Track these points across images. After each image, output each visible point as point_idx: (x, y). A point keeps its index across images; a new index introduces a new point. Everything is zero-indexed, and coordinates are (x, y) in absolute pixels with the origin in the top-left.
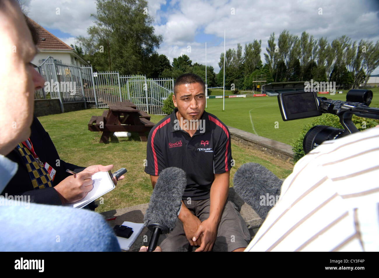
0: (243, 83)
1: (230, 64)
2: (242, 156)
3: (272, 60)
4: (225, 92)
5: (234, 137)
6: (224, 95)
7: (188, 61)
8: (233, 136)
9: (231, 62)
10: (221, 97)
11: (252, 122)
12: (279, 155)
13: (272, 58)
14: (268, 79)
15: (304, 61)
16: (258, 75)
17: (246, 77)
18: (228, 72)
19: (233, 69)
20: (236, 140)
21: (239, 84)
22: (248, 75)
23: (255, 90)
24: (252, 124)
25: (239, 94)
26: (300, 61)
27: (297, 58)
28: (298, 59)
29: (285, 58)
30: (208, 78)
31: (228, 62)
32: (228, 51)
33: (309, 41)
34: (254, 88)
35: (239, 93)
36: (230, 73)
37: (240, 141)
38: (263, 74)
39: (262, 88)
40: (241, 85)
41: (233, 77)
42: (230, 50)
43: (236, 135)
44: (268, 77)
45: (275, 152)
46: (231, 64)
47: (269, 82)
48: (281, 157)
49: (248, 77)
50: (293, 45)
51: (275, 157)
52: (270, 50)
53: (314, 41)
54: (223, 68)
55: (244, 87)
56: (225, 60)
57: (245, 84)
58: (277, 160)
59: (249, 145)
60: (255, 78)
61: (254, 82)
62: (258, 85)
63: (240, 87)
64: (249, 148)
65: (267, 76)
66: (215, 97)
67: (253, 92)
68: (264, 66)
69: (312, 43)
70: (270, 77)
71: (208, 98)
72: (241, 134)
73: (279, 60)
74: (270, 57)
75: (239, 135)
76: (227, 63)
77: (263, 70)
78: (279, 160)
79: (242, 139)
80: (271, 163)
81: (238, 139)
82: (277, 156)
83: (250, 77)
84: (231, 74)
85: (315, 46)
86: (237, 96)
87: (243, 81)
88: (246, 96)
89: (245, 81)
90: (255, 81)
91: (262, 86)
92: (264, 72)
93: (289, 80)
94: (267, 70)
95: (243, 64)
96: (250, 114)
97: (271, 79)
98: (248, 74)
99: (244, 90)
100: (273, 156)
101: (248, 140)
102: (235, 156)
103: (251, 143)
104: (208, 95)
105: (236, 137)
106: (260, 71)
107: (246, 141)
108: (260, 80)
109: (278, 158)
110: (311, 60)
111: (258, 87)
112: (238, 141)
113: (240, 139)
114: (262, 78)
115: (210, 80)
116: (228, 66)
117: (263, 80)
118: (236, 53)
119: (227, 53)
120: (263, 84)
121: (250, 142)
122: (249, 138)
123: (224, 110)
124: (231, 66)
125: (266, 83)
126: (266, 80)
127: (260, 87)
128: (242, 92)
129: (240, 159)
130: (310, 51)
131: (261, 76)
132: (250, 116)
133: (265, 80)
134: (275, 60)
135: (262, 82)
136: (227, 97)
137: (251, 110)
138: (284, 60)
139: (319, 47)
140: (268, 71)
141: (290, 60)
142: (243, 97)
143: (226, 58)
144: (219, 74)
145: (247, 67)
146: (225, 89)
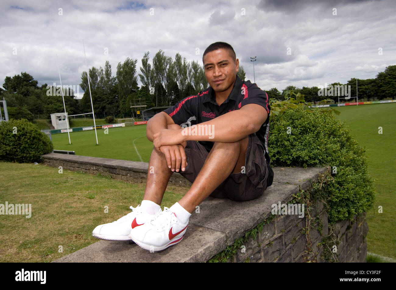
0: (119, 110)
1: (96, 86)
2: (136, 192)
3: (148, 81)
4: (96, 122)
5: (119, 171)
6: (95, 126)
7: (30, 82)
8: (117, 170)
9: (98, 84)
10: (92, 128)
11: (138, 154)
12: (181, 181)
13: (148, 79)
14: (147, 103)
15: (182, 83)
16: (136, 99)
17: (121, 102)
18: (97, 96)
19: (102, 91)
20: (122, 175)
21: (114, 110)
22: (123, 100)
23: (135, 116)
24: (140, 156)
25: (116, 123)
26: (178, 84)
27: (174, 80)
28: (176, 82)
29: (162, 80)
30: (67, 103)
31: (94, 83)
32: (91, 69)
33: (183, 63)
34: (133, 114)
35: (116, 121)
36: (99, 96)
37: (129, 175)
38: (141, 97)
39: (143, 114)
40: (116, 111)
41: (104, 101)
42: (94, 69)
43: (122, 167)
44: (148, 101)
45: (176, 178)
46: (98, 85)
47: (150, 107)
48: (184, 184)
49: (123, 102)
50: (168, 67)
51: (177, 185)
52: (145, 71)
53: (187, 64)
54: (88, 90)
55: (120, 114)
56: (90, 81)
57: (122, 110)
58: (180, 188)
59: (141, 178)
60: (133, 103)
61: (132, 108)
62: (138, 110)
63: (116, 114)
64: (142, 183)
65: (146, 100)
66: (81, 129)
67: (133, 119)
68: (140, 88)
69: (186, 65)
70: (149, 102)
71: (71, 130)
72: (129, 166)
73: (156, 82)
74: (145, 79)
75: (126, 166)
76: (93, 85)
77: (140, 93)
78: (183, 188)
79: (130, 172)
80: (174, 193)
81: (124, 173)
82: (179, 184)
83: (126, 102)
84: (100, 98)
85: (189, 69)
86: (114, 126)
87: (118, 107)
88: (125, 125)
89: (121, 106)
90: (132, 106)
91: (142, 112)
92: (142, 96)
93: (171, 104)
94: (145, 93)
95: (114, 86)
96: (134, 145)
97: (152, 104)
98: (123, 98)
99: (122, 118)
100: (175, 184)
101: (139, 171)
102: (125, 194)
103: (145, 174)
104: (70, 127)
105: (123, 171)
106: (137, 94)
107: (137, 173)
108: (139, 105)
109: (180, 186)
110: (188, 82)
111: (138, 113)
112: (126, 175)
113: (128, 172)
114: (141, 102)
115: (71, 106)
116: (95, 88)
117: (143, 105)
118: (104, 73)
119: (90, 71)
120: (144, 110)
121: (142, 172)
122: (141, 168)
123: (98, 144)
124: (98, 88)
125: (147, 108)
126: (146, 105)
127: (140, 113)
128: (118, 120)
129: (134, 196)
130: (186, 73)
131: (139, 100)
132: (135, 147)
133: (144, 105)
134: (151, 82)
135: (141, 107)
136: (100, 127)
137: (135, 140)
138: (161, 82)
139: (193, 70)
140: (146, 95)
141: (168, 82)
142: (121, 127)
143: (90, 78)
144: (83, 98)
145: (121, 89)
146: (95, 118)
